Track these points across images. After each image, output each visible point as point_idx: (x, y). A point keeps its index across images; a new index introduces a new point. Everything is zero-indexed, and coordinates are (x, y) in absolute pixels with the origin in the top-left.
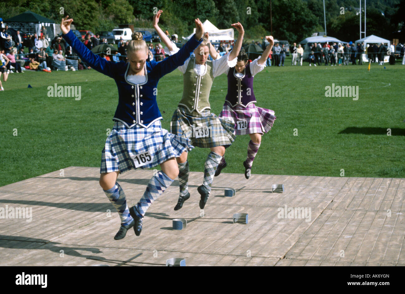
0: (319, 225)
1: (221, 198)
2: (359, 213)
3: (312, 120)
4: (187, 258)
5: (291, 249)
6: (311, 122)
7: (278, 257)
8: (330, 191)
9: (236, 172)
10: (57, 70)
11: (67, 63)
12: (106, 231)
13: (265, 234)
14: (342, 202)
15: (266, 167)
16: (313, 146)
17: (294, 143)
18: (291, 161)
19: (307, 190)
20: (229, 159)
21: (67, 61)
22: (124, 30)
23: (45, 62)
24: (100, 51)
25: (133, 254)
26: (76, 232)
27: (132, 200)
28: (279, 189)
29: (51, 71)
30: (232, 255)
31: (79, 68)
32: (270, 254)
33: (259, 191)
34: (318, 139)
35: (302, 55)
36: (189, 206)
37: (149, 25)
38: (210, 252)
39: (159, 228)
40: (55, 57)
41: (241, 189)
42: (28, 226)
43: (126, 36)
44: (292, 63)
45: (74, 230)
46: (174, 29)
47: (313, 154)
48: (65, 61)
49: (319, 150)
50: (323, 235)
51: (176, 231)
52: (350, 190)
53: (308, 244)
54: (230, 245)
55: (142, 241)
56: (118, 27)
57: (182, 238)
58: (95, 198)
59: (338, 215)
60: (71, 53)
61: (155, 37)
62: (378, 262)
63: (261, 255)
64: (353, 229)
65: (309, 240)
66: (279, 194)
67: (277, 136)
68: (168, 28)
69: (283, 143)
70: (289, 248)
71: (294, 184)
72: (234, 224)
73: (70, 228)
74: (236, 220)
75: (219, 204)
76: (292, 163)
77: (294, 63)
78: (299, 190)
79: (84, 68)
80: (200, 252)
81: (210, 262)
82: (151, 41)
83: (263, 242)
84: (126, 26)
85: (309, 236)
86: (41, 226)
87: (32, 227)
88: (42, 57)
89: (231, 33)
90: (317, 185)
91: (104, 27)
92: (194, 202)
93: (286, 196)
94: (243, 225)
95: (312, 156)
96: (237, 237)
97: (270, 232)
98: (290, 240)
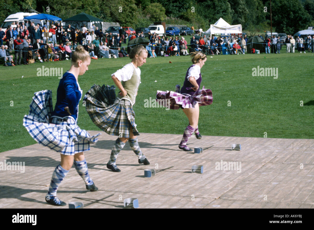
0: (257, 174)
1: (192, 154)
2: (292, 166)
3: (285, 95)
4: (146, 198)
5: (227, 192)
6: (284, 96)
7: (214, 197)
8: (277, 149)
9: (212, 134)
10: (103, 57)
11: (110, 52)
12: (94, 177)
13: (212, 181)
14: (283, 157)
15: (236, 131)
16: (279, 115)
17: (264, 113)
18: (257, 126)
19: (260, 148)
20: (210, 125)
21: (110, 51)
22: (158, 26)
23: (93, 52)
24: (136, 42)
25: (107, 195)
26: (72, 178)
27: (123, 155)
28: (238, 148)
29: (97, 59)
30: (180, 196)
31: (119, 56)
32: (210, 195)
33: (222, 149)
34: (284, 109)
35: (294, 44)
36: (164, 160)
37: (178, 22)
38: (165, 193)
39: (135, 176)
40: (101, 48)
41: (210, 147)
42: (38, 174)
43: (159, 31)
44: (287, 51)
45: (71, 177)
46: (198, 25)
47: (276, 121)
48: (109, 51)
49: (282, 118)
50: (256, 182)
51: (146, 178)
52: (293, 149)
53: (242, 188)
54: (182, 189)
55: (118, 186)
56: (153, 24)
57: (149, 184)
58: (96, 154)
59: (275, 167)
60: (113, 45)
61: (182, 31)
62: (289, 202)
63: (202, 196)
64: (282, 177)
65: (243, 186)
66: (237, 151)
67: (253, 107)
68: (192, 24)
69: (256, 113)
70: (225, 192)
71: (252, 144)
72: (193, 173)
73: (69, 175)
74: (194, 171)
75: (188, 159)
76: (257, 128)
77: (288, 51)
78: (254, 149)
79: (124, 56)
80: (158, 193)
81: (162, 201)
82: (179, 35)
83: (208, 187)
84: (160, 23)
85: (246, 183)
86: (48, 174)
87: (41, 175)
88: (90, 48)
89: (239, 28)
90: (269, 145)
91: (142, 24)
92: (169, 157)
93: (242, 152)
94: (199, 174)
95: (275, 122)
96: (190, 183)
97: (217, 179)
98: (229, 185)
